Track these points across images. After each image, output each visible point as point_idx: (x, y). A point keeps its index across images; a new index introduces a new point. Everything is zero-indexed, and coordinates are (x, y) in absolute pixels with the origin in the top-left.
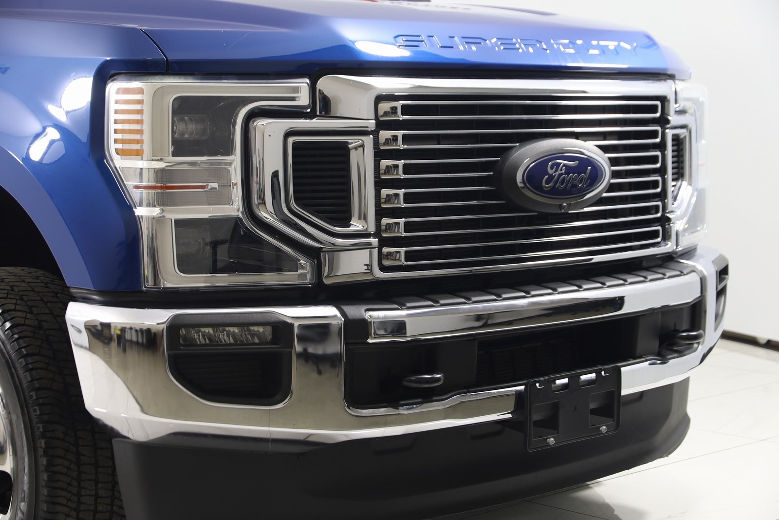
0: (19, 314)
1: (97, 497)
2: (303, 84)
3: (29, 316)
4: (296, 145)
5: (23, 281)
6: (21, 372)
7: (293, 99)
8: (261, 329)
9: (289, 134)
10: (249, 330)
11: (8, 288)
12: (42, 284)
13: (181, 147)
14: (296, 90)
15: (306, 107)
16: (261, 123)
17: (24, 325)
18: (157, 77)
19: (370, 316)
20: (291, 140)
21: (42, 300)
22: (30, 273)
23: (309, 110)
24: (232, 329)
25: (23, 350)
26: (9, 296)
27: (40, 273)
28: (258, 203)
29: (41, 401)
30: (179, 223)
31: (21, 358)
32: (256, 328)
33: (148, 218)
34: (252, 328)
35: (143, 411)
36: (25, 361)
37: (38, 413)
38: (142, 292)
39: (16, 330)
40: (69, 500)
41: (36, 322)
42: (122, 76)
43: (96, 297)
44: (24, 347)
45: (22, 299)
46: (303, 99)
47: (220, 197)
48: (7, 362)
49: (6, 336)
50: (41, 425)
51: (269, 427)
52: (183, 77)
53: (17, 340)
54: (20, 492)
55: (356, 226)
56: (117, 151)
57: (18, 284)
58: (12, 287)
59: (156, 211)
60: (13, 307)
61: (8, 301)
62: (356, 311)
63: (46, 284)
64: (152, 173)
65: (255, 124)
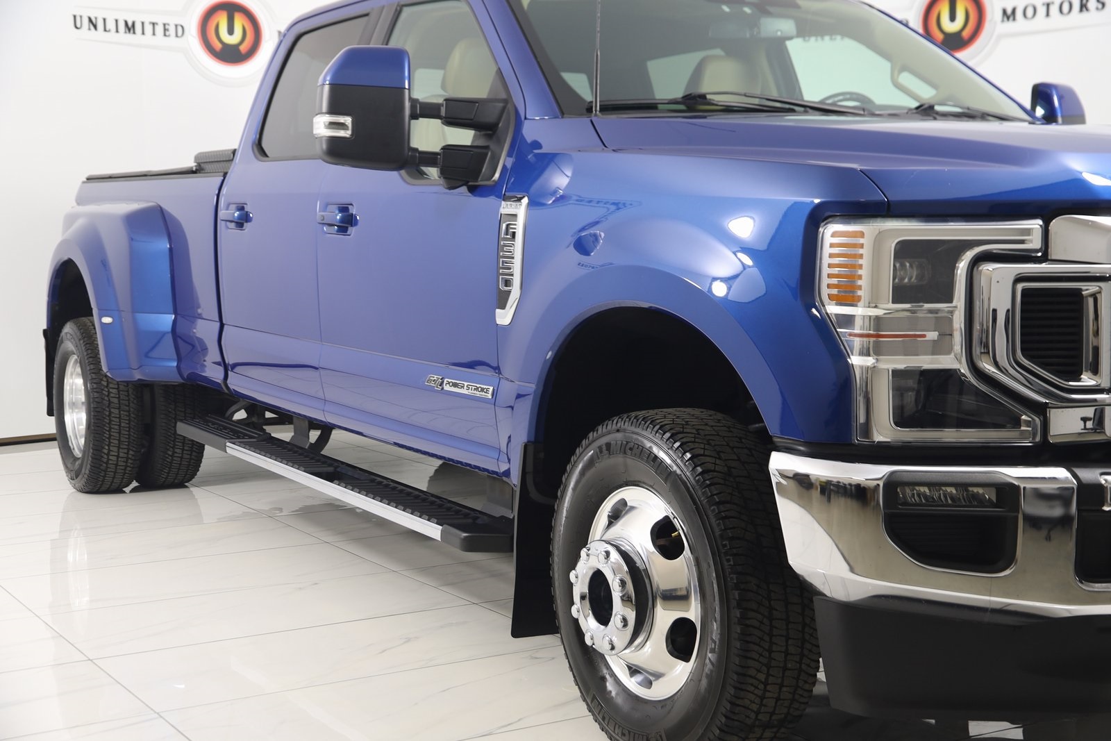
0: (708, 459)
1: (787, 653)
2: (1036, 224)
3: (718, 462)
4: (1024, 291)
5: (706, 425)
6: (713, 520)
7: (1022, 242)
8: (981, 491)
9: (1019, 279)
10: (967, 491)
11: (694, 431)
12: (725, 429)
13: (900, 294)
14: (1028, 232)
15: (1037, 251)
16: (988, 267)
17: (714, 471)
18: (879, 220)
19: (1106, 480)
20: (1020, 287)
21: (728, 445)
22: (710, 416)
23: (1040, 254)
24: (949, 489)
25: (715, 497)
26: (697, 440)
27: (719, 416)
28: (981, 353)
29: (735, 551)
30: (896, 373)
31: (713, 505)
32: (975, 490)
33: (861, 367)
34: (970, 489)
35: (852, 570)
36: (718, 508)
37: (732, 563)
38: (854, 445)
39: (706, 476)
40: (761, 655)
41: (726, 469)
42: (838, 218)
43: (802, 448)
44: (715, 495)
45: (709, 444)
46: (1035, 243)
47: (940, 347)
48: (697, 508)
49: (697, 482)
50: (735, 576)
51: (990, 596)
52: (906, 219)
53: (708, 486)
54: (710, 642)
55: (1087, 380)
56: (831, 297)
57: (703, 427)
58: (698, 430)
59: (869, 361)
60: (702, 452)
61: (697, 445)
62: (1090, 475)
63: (729, 427)
64: (867, 321)
65: (980, 268)
